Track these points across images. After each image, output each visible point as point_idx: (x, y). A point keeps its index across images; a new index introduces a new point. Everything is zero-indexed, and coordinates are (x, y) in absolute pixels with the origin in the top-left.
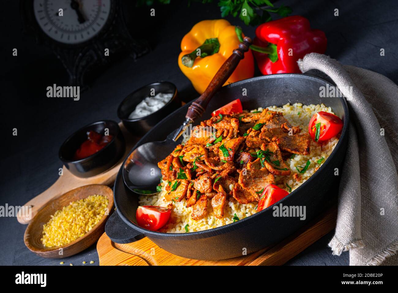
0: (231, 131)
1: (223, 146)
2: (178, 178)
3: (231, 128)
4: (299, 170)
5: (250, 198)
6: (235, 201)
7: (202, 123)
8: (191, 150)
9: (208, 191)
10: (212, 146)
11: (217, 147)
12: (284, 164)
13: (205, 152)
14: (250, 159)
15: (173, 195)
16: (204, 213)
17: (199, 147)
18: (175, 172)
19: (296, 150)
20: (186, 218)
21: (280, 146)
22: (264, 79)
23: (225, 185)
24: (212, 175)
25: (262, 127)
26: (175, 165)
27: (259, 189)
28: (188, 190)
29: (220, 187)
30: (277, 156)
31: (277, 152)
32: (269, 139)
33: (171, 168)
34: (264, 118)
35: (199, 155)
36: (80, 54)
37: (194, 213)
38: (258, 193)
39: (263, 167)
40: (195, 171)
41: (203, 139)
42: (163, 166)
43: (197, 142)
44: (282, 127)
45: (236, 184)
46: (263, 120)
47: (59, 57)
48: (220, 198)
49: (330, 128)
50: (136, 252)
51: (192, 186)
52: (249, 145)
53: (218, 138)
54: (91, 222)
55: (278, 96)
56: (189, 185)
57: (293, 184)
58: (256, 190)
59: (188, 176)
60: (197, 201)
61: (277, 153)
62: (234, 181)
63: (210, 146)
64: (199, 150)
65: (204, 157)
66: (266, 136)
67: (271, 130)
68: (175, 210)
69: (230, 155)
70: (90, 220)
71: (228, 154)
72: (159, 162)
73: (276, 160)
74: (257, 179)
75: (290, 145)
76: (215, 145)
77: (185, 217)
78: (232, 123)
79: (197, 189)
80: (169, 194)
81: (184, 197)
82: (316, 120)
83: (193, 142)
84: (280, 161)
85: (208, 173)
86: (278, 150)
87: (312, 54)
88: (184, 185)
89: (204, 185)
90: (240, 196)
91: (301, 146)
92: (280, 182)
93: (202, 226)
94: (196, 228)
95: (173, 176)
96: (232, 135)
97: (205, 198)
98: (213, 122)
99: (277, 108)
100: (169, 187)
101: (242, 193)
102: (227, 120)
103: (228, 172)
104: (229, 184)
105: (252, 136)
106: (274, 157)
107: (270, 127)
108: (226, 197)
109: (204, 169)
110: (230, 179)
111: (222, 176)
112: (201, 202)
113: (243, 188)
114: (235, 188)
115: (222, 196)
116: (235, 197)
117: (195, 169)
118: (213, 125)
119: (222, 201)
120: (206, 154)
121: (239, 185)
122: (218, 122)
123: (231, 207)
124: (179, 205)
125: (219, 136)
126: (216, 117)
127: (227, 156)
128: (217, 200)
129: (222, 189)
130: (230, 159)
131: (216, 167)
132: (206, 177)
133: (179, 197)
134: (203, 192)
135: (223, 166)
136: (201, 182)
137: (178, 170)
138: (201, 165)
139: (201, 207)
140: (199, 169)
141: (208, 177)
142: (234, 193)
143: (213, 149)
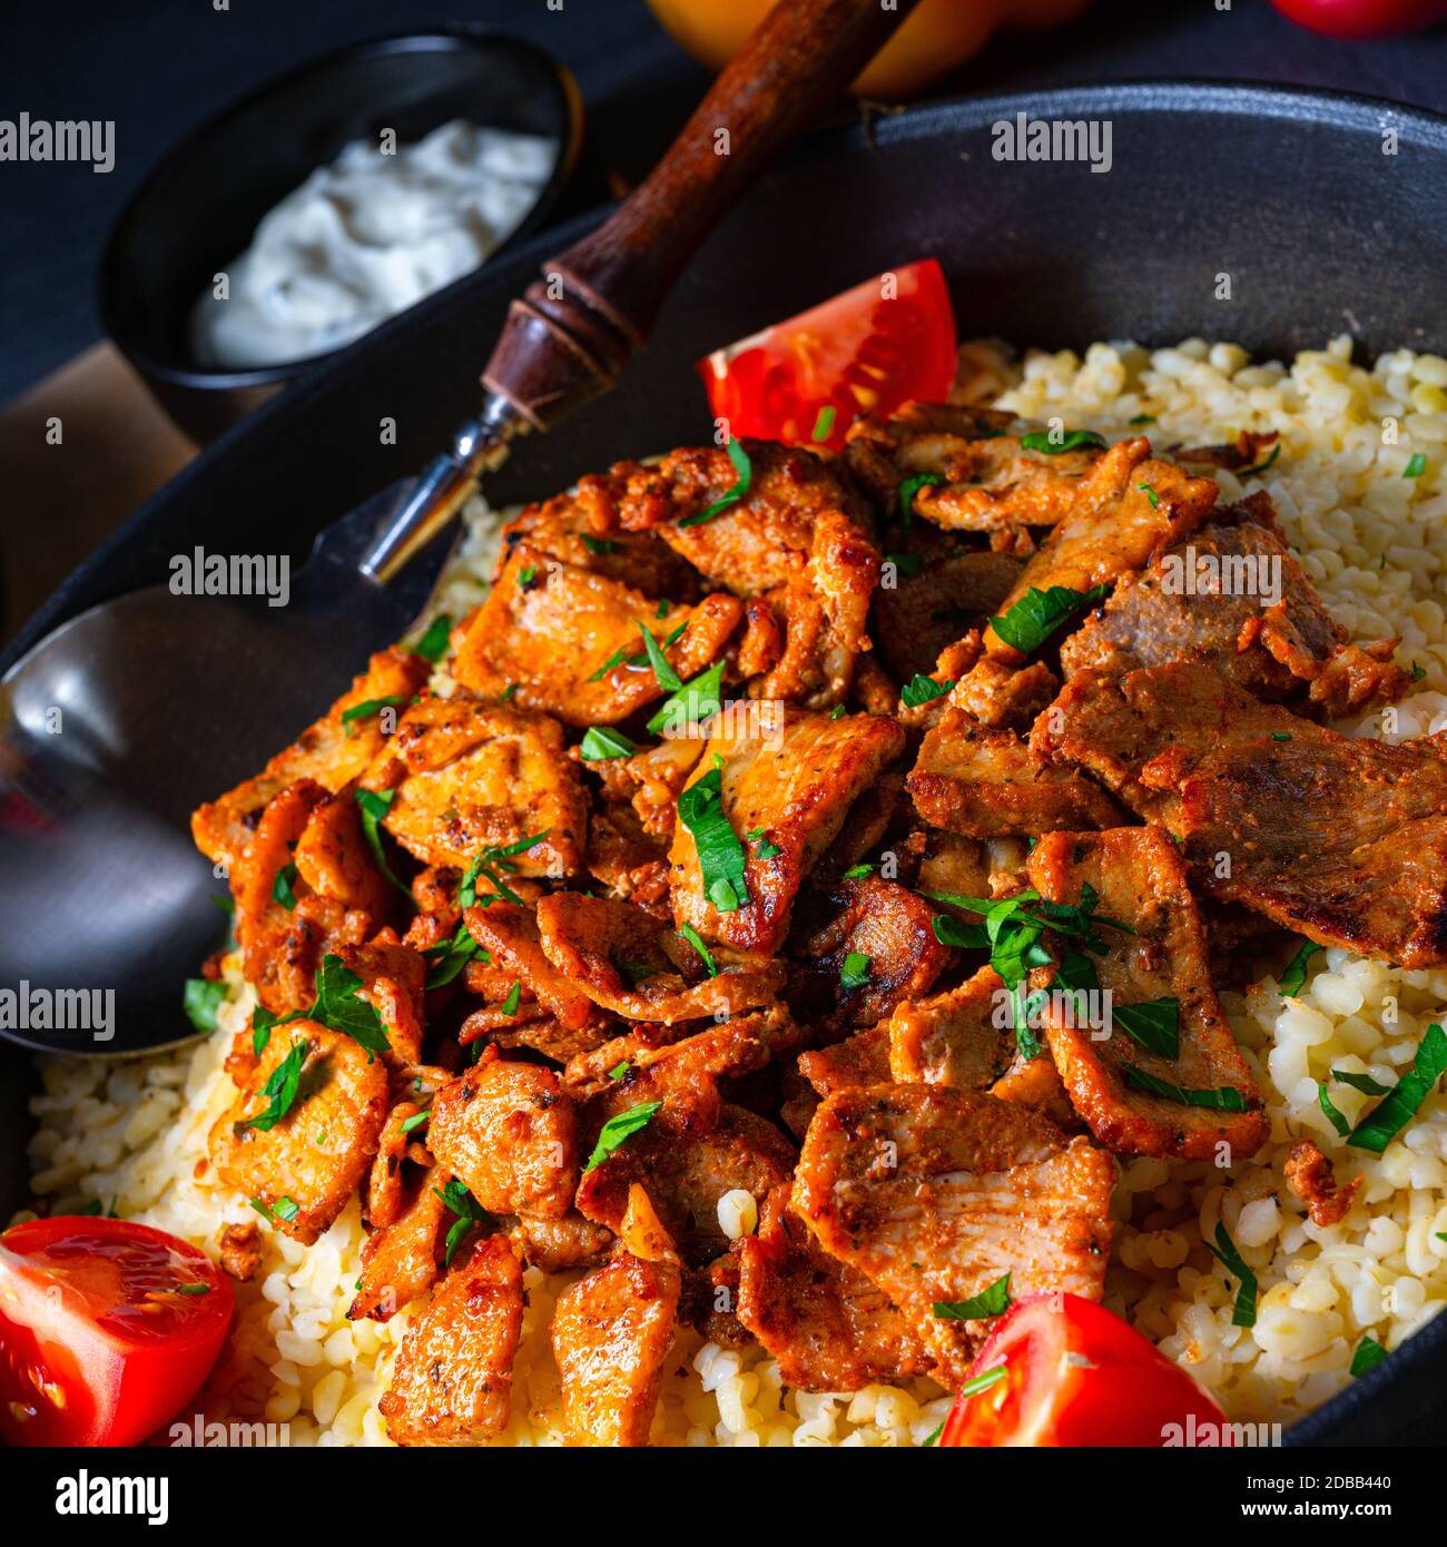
0: (799, 632)
1: (708, 794)
2: (319, 1019)
3: (801, 607)
4: (1339, 1121)
5: (882, 1341)
7: (584, 495)
8: (457, 757)
9: (541, 1209)
10: (629, 760)
11: (669, 773)
12: (1218, 1038)
13: (565, 808)
14: (922, 958)
15: (264, 1158)
16: (479, 1420)
17: (526, 742)
20: (348, 1394)
21: (1195, 864)
22: (1158, 115)
23: (683, 1185)
24: (589, 1048)
25: (1074, 625)
26: (316, 875)
27: (972, 1272)
28: (382, 1161)
29: (638, 1206)
30: (1161, 956)
31: (1165, 919)
32: (1117, 765)
33: (283, 889)
34: (1101, 532)
35: (512, 839)
37: (400, 1393)
38: (951, 1307)
39: (1033, 1059)
40: (462, 978)
41: (573, 658)
42: (228, 846)
43: (527, 671)
44: (1243, 641)
45: (776, 1197)
46: (1087, 552)
48: (626, 1306)
51: (418, 1136)
52: (932, 808)
53: (686, 681)
55: (1259, 263)
56: (387, 1112)
57: (1276, 1241)
58: (939, 1278)
59: (393, 1027)
60: (441, 1271)
61: (1164, 929)
62: (763, 1165)
63: (610, 759)
64: (517, 779)
66: (1092, 736)
67: (1143, 672)
68: (274, 1286)
69: (755, 897)
71: (739, 884)
72: (204, 807)
73: (1157, 991)
74: (958, 1179)
75: (1284, 857)
76: (656, 757)
77: (339, 1377)
78: (815, 561)
79: (453, 1171)
80: (241, 1128)
81: (351, 1208)
83: (490, 669)
84: (1185, 1000)
85: (556, 1028)
86: (1179, 908)
88: (352, 1110)
89: (504, 1150)
90: (798, 1315)
91: (1392, 873)
92: (1171, 1200)
95: (294, 972)
96: (807, 675)
97: (504, 1274)
99: (1248, 375)
100: (253, 1060)
101: (820, 1277)
102: (793, 503)
103: (717, 1064)
104: (715, 1178)
105: (973, 717)
106: (1142, 960)
107: (1141, 634)
108: (676, 1302)
109: (531, 987)
110: (734, 1135)
111: (666, 1099)
112: (470, 1304)
113: (827, 1248)
114: (761, 1231)
115: (642, 1302)
116: (757, 1322)
117: (462, 962)
118: (667, 536)
119: (643, 1344)
120: (567, 834)
121: (801, 1221)
122: (712, 512)
123: (714, 1391)
124: (305, 1255)
125: (697, 669)
126: (704, 465)
127: (735, 905)
128: (600, 1326)
129: (652, 1230)
130: (753, 935)
131: (627, 1000)
132: (528, 1086)
133: (304, 1208)
134: (503, 1205)
135: (686, 1001)
136: (483, 1122)
137: (341, 921)
138: (513, 941)
139: (461, 1356)
140: (494, 972)
141: (547, 1094)
142: (745, 1277)
143: (634, 786)
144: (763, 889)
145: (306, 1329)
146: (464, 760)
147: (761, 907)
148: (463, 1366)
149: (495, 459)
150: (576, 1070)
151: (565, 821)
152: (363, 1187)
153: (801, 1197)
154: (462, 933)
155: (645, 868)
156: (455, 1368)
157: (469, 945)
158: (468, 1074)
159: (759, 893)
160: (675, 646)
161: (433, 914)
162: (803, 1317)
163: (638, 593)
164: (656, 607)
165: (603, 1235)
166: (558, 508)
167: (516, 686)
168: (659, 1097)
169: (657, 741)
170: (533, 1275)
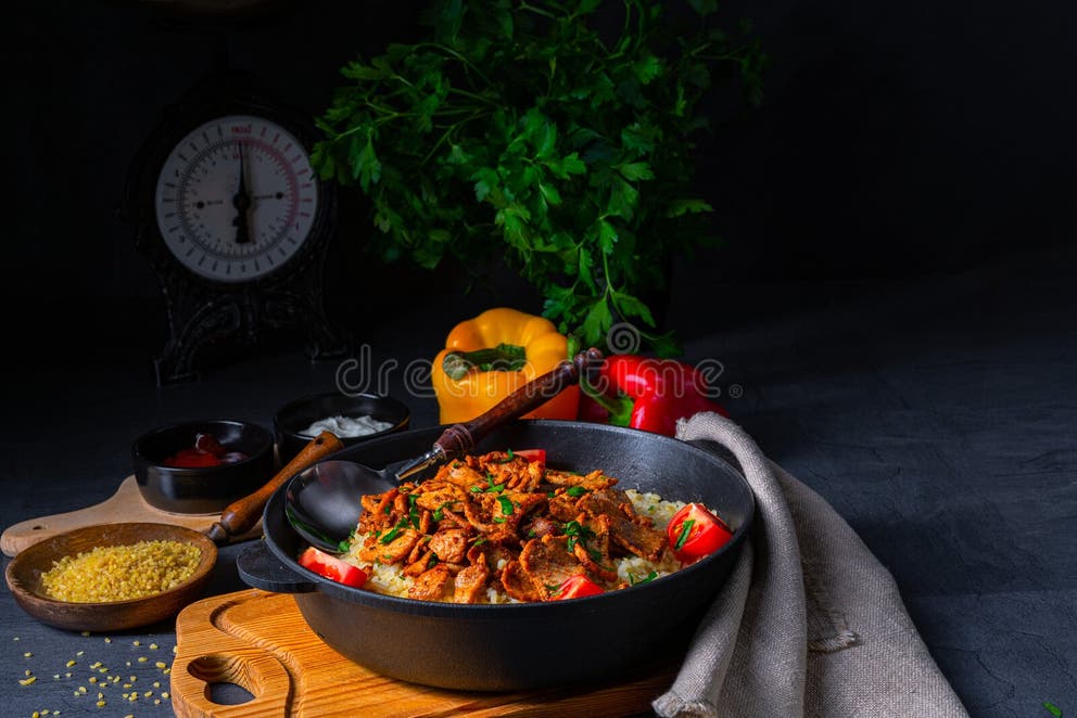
0: (524, 480)
1: (504, 497)
2: (400, 526)
3: (526, 475)
4: (632, 580)
5: (530, 594)
6: (501, 591)
7: (468, 457)
8: (438, 489)
9: (455, 560)
10: (482, 493)
11: (491, 496)
12: (608, 562)
13: (466, 498)
14: (550, 531)
15: (380, 551)
17: (456, 488)
18: (394, 518)
19: (639, 547)
21: (610, 528)
23: (491, 556)
25: (585, 494)
27: (553, 582)
28: (417, 547)
29: (482, 556)
30: (600, 544)
31: (602, 536)
32: (594, 513)
33: (387, 510)
34: (591, 482)
35: (453, 500)
36: (210, 304)
38: (548, 588)
39: (571, 551)
40: (437, 522)
41: (464, 482)
42: (370, 505)
44: (620, 507)
45: (513, 562)
46: (588, 485)
47: (165, 291)
48: (475, 574)
49: (711, 530)
50: (259, 644)
51: (426, 544)
52: (553, 510)
53: (495, 485)
54: (171, 574)
56: (419, 539)
58: (546, 582)
59: (423, 524)
60: (426, 570)
61: (601, 539)
62: (511, 556)
63: (477, 492)
64: (454, 493)
65: (463, 505)
66: (589, 506)
67: (601, 500)
68: (376, 577)
69: (513, 514)
70: (168, 571)
71: (511, 511)
72: (365, 495)
73: (598, 550)
74: (554, 564)
75: (628, 535)
76: (488, 493)
78: (530, 469)
79: (434, 551)
80: (372, 549)
81: (402, 561)
82: (687, 515)
84: (603, 553)
86: (606, 535)
87: (711, 413)
89: (450, 545)
90: (512, 584)
91: (649, 544)
95: (389, 522)
96: (525, 488)
97: (445, 568)
98: (491, 461)
100: (373, 540)
101: (518, 580)
103: (502, 537)
104: (499, 557)
105: (563, 499)
106: (596, 542)
108: (486, 576)
110: (504, 550)
112: (436, 573)
114: (508, 568)
115: (479, 574)
116: (504, 583)
122: (501, 463)
123: (489, 596)
124: (384, 571)
125: (499, 483)
126: (502, 453)
127: (509, 515)
128: (468, 577)
129: (484, 562)
130: (512, 519)
134: (444, 558)
142: (504, 572)
143: (482, 499)
144: (516, 513)
152: (408, 554)
153: (521, 559)
163: (481, 475)
166: (460, 461)
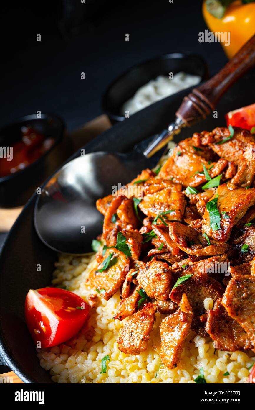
0: (240, 168)
1: (214, 203)
2: (117, 248)
3: (241, 163)
5: (241, 340)
7: (195, 136)
9: (162, 298)
10: (196, 195)
11: (205, 198)
13: (180, 204)
16: (140, 347)
17: (173, 189)
20: (111, 337)
24: (178, 261)
26: (121, 216)
29: (184, 299)
33: (114, 219)
35: (166, 210)
37: (122, 338)
40: (150, 241)
41: (187, 173)
42: (104, 208)
43: (176, 175)
45: (218, 301)
48: (178, 323)
51: (135, 277)
53: (212, 178)
56: (129, 270)
59: (132, 250)
60: (136, 311)
63: (192, 194)
64: (170, 197)
65: (174, 216)
68: (99, 310)
69: (222, 228)
71: (219, 224)
72: (100, 200)
76: (203, 194)
78: (246, 153)
79: (142, 286)
80: (97, 272)
83: (168, 174)
85: (171, 255)
88: (120, 269)
89: (154, 282)
90: (220, 331)
93: (133, 369)
94: (121, 370)
95: (114, 238)
96: (241, 179)
97: (151, 312)
98: (213, 140)
100: (102, 257)
102: (242, 141)
104: (204, 295)
108: (191, 324)
109: (166, 244)
110: (210, 284)
111: (195, 274)
112: (141, 318)
113: (229, 315)
114: (214, 309)
115: (182, 323)
116: (210, 331)
117: (151, 238)
118: (212, 147)
119: (182, 333)
120: (179, 210)
121: (224, 307)
122: (223, 142)
123: (198, 347)
124: (106, 303)
125: (215, 176)
126: (223, 131)
127: (217, 229)
128: (171, 327)
129: (187, 306)
130: (221, 237)
131: (188, 249)
132: (161, 267)
133: (107, 291)
134: (153, 296)
135: (202, 251)
136: (150, 275)
137: (126, 227)
138: (163, 233)
139: (137, 331)
140: (158, 240)
141: (166, 269)
142: (208, 320)
143: (197, 201)
144: (224, 226)
145: (104, 321)
146: (158, 192)
147: (223, 231)
148: (138, 333)
149: (177, 132)
150: (174, 266)
151: (180, 207)
152: (121, 288)
153: (224, 301)
154: (152, 232)
155: (197, 220)
156: (136, 333)
157: (153, 234)
158: (148, 263)
159: (223, 227)
160: (211, 170)
161: (147, 226)
162: (222, 331)
163: (204, 159)
164: (208, 163)
165: (176, 306)
166: (189, 140)
167: (173, 178)
168: (193, 273)
169: (203, 191)
170: (158, 314)
